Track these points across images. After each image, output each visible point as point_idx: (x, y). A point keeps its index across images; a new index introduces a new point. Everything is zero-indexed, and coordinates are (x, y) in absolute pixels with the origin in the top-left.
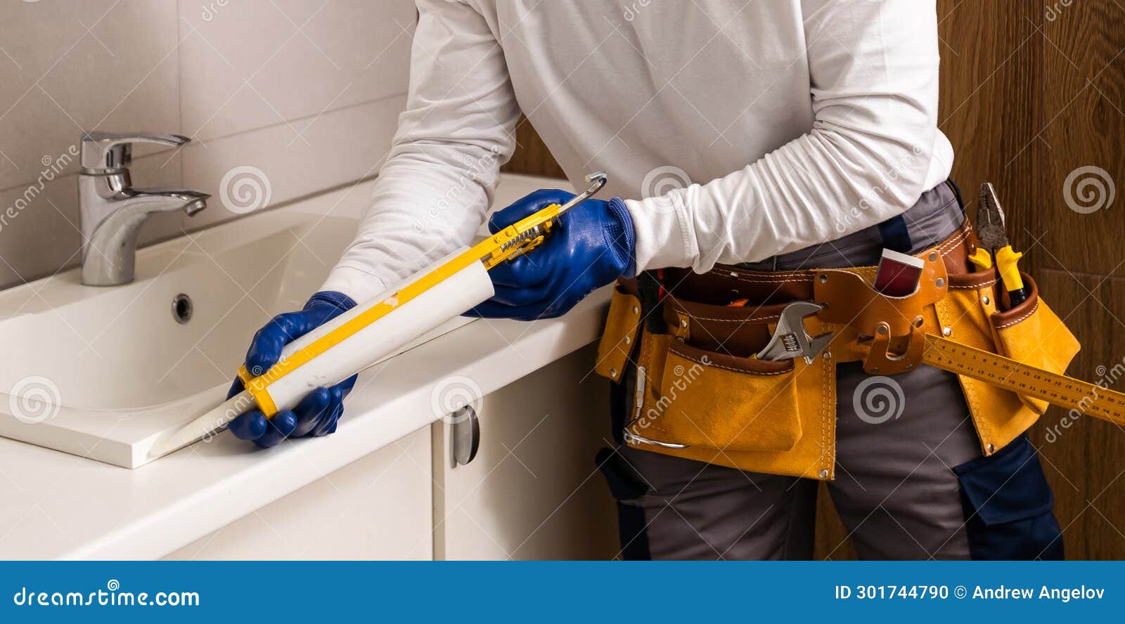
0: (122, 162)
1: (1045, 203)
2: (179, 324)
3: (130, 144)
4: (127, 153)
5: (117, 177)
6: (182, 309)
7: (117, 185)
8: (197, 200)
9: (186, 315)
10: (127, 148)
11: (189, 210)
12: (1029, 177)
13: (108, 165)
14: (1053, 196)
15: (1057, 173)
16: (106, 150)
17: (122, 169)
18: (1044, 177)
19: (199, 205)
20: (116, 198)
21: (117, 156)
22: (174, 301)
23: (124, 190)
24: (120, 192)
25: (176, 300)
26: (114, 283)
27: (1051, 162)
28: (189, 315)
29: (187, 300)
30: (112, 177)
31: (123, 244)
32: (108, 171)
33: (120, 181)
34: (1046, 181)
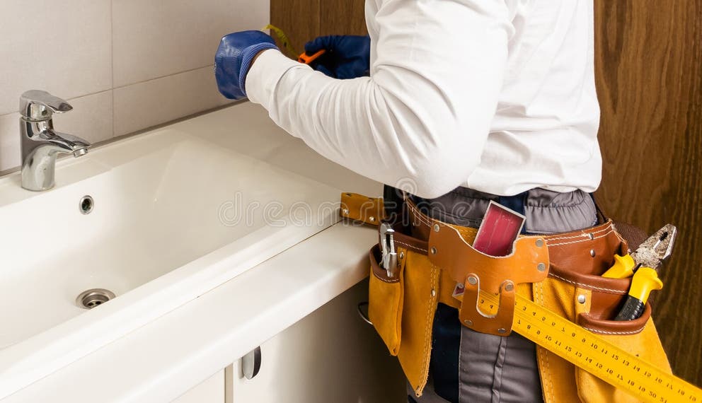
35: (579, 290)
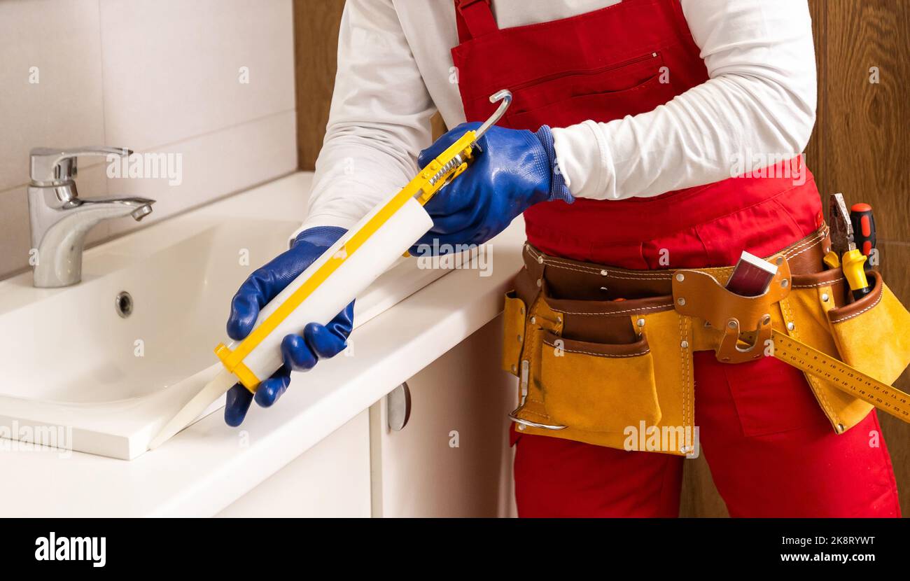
0: (69, 174)
1: (830, 183)
2: (121, 318)
3: (76, 158)
4: (74, 166)
5: (64, 188)
6: (125, 304)
7: (65, 196)
8: (144, 206)
9: (128, 310)
10: (74, 162)
11: (137, 215)
12: (816, 163)
13: (56, 177)
14: (836, 178)
15: (839, 160)
16: (55, 164)
17: (68, 181)
18: (829, 162)
19: (146, 210)
20: (64, 208)
21: (64, 170)
22: (117, 298)
23: (71, 200)
24: (67, 202)
25: (119, 297)
26: (64, 284)
27: (834, 149)
28: (130, 309)
29: (129, 297)
30: (60, 189)
31: (72, 249)
32: (56, 183)
33: (68, 192)
34: (830, 165)
35: (822, 290)
